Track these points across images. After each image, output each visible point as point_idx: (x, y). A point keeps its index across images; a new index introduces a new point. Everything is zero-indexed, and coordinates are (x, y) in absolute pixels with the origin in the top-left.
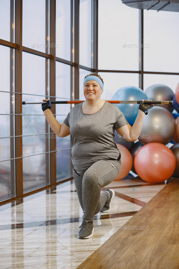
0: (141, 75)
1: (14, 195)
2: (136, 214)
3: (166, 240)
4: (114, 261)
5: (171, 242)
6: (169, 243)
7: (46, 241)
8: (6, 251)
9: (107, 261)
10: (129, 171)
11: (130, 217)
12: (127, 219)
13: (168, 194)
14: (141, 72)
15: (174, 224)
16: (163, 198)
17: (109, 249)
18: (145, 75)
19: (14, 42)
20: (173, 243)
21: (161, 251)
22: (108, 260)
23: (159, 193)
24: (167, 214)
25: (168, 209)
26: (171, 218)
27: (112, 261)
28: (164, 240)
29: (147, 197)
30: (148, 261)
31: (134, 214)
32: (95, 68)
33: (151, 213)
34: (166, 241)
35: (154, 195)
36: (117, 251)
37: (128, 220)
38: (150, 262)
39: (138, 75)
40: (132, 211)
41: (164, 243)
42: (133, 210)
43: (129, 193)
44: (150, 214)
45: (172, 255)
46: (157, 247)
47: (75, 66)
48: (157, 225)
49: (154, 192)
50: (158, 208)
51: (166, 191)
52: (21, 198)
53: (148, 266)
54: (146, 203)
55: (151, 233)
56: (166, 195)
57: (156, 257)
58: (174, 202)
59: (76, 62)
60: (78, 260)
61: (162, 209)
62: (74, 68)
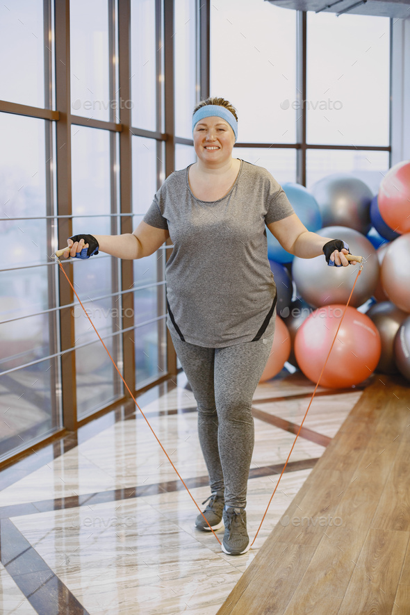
0: (300, 151)
1: (59, 426)
2: (317, 464)
3: (387, 522)
4: (300, 568)
5: (398, 525)
6: (393, 527)
7: (161, 531)
8: (90, 555)
9: (288, 569)
10: (284, 363)
11: (308, 472)
12: (302, 477)
13: (371, 417)
14: (302, 147)
15: (396, 486)
16: (363, 425)
17: (284, 544)
18: (309, 152)
19: (54, 109)
20: (402, 528)
21: (383, 545)
22: (290, 568)
23: (352, 413)
24: (377, 463)
25: (378, 451)
26: (387, 472)
27: (298, 569)
28: (383, 521)
29: (329, 424)
30: (364, 566)
31: (314, 465)
33: (347, 461)
34: (388, 525)
35: (343, 417)
36: (300, 547)
37: (305, 480)
38: (368, 569)
39: (293, 151)
40: (307, 457)
41: (384, 529)
42: (310, 456)
43: (291, 415)
44: (344, 464)
45: (404, 553)
46: (373, 538)
47: (166, 141)
48: (363, 490)
49: (342, 411)
50: (357, 449)
51: (365, 408)
52: (73, 430)
53: (365, 577)
54: (330, 439)
55: (355, 506)
56: (366, 419)
57: (376, 559)
58: (387, 435)
59: (169, 132)
60: (233, 569)
61: (366, 453)
62: (163, 144)
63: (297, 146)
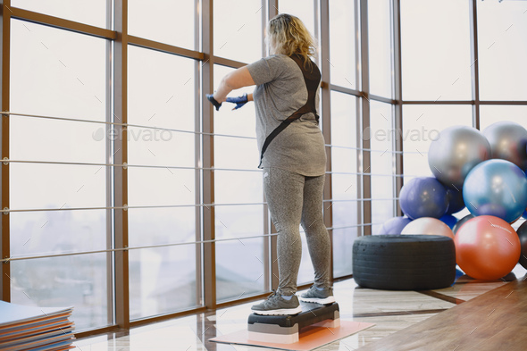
0: (475, 106)
14: (476, 103)
32: (398, 99)
39: (470, 107)
47: (363, 97)
59: (365, 91)
62: (361, 99)
63: (472, 103)
